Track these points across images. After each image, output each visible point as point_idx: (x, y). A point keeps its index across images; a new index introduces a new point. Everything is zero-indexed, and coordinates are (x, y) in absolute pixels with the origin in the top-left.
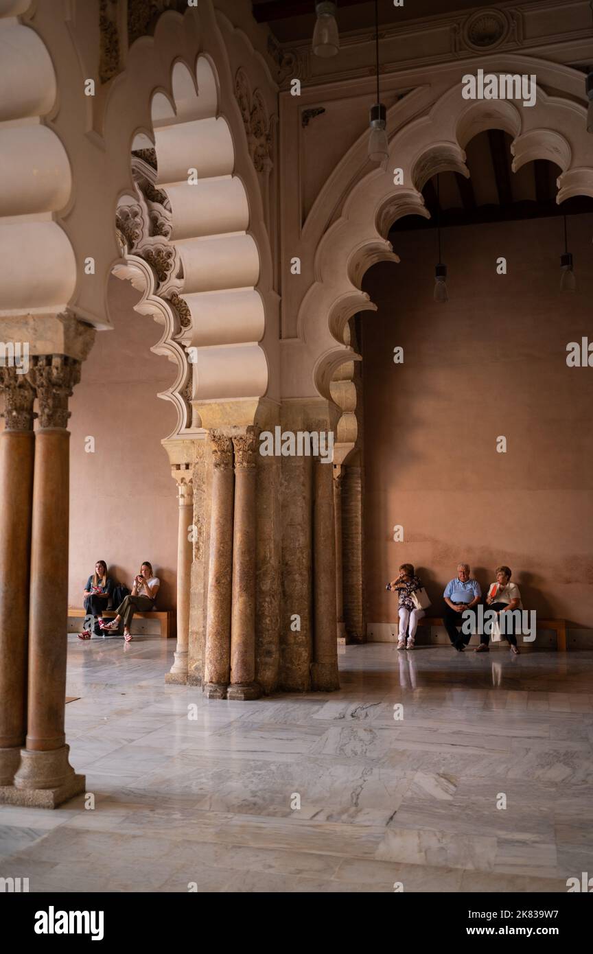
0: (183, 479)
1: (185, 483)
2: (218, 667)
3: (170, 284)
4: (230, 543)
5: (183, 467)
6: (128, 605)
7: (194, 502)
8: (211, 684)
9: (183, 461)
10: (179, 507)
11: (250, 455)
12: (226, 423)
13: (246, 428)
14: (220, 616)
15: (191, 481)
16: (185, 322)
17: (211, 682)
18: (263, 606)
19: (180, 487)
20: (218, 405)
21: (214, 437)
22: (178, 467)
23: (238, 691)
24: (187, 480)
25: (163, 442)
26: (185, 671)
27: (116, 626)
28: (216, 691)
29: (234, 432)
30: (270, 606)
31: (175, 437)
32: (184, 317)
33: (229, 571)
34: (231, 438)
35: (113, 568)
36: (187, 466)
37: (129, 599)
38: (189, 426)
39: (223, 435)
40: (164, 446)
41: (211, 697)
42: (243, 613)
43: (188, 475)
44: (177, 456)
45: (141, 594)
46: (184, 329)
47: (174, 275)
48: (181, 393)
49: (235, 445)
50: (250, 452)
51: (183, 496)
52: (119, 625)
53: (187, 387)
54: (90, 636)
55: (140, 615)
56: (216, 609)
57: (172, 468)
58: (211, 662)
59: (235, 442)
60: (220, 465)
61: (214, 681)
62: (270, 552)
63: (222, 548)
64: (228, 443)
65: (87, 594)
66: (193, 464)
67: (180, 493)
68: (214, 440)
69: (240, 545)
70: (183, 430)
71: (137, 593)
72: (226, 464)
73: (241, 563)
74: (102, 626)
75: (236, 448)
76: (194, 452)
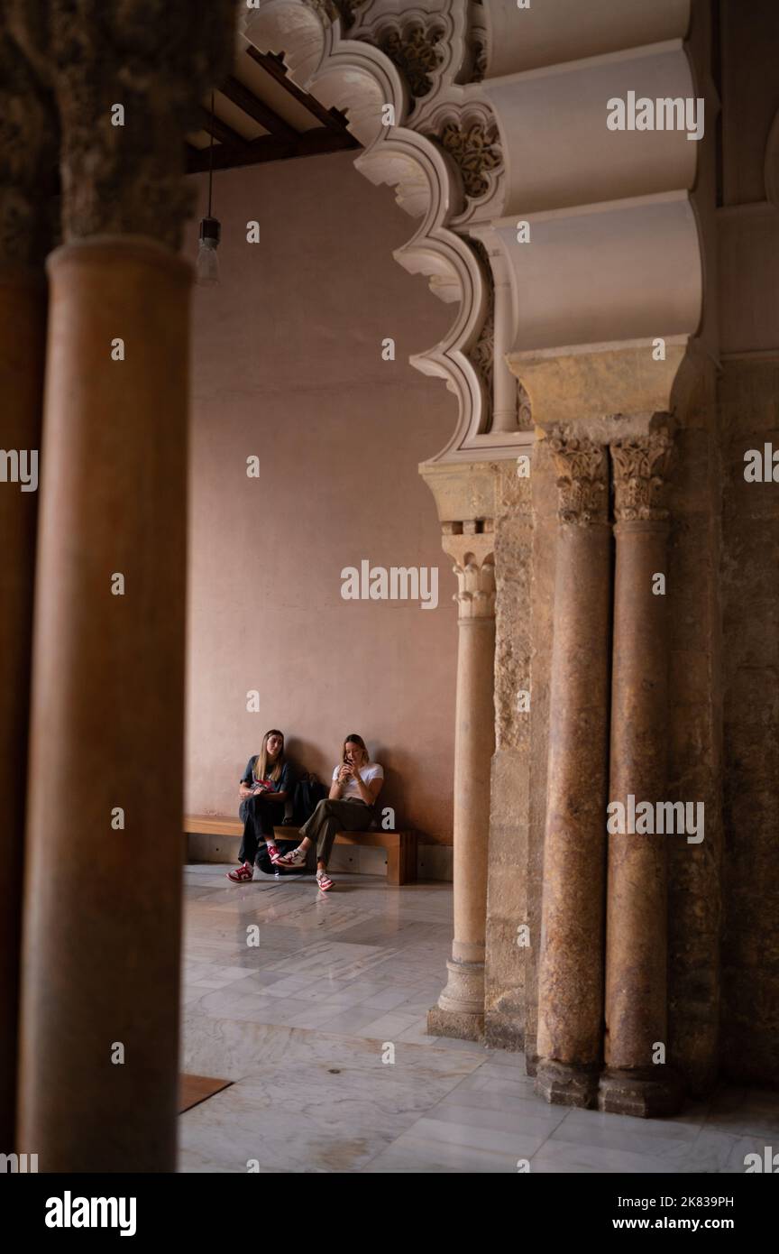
0: (468, 557)
1: (475, 566)
2: (573, 1023)
3: (440, 99)
4: (602, 711)
5: (469, 528)
6: (325, 818)
7: (498, 608)
8: (553, 1064)
9: (469, 514)
10: (459, 623)
11: (658, 488)
12: (594, 409)
13: (649, 418)
14: (580, 894)
15: (489, 561)
16: (475, 188)
17: (556, 1060)
18: (686, 872)
19: (461, 576)
20: (577, 361)
21: (564, 443)
22: (458, 527)
23: (628, 1091)
24: (480, 558)
25: (423, 468)
26: (474, 1008)
27: (301, 858)
28: (568, 1085)
29: (615, 431)
30: (702, 871)
31: (452, 455)
32: (473, 175)
33: (602, 782)
34: (607, 447)
35: (295, 743)
36: (479, 526)
37: (326, 806)
38: (486, 428)
39: (586, 438)
40: (425, 478)
41: (558, 1100)
42: (640, 890)
43: (483, 546)
44: (454, 501)
45: (348, 795)
46: (473, 202)
47: (449, 78)
48: (467, 352)
49: (616, 464)
50: (658, 481)
51: (468, 595)
52: (307, 856)
53: (481, 338)
54: (251, 876)
55: (347, 837)
56: (567, 874)
57: (444, 530)
58: (554, 1009)
59: (616, 455)
60: (577, 514)
61: (563, 1058)
62: (704, 736)
63: (583, 724)
64: (599, 458)
65: (244, 791)
66: (495, 523)
67: (461, 590)
68: (561, 452)
69: (631, 717)
70: (473, 438)
71: (341, 793)
72: (594, 512)
73: (635, 763)
74: (275, 857)
75: (619, 471)
76: (497, 491)
